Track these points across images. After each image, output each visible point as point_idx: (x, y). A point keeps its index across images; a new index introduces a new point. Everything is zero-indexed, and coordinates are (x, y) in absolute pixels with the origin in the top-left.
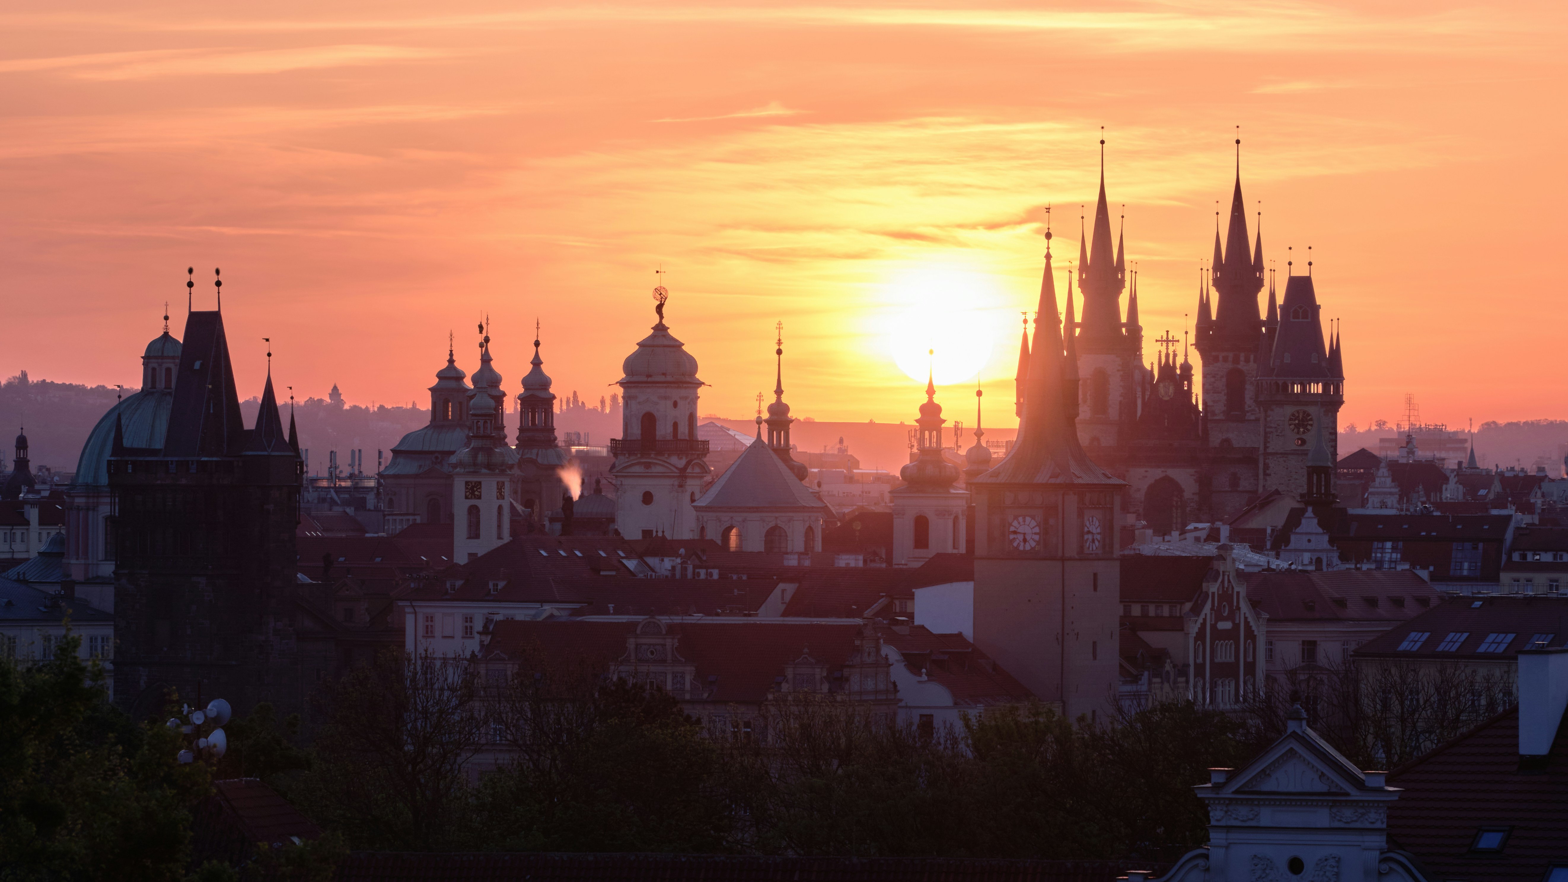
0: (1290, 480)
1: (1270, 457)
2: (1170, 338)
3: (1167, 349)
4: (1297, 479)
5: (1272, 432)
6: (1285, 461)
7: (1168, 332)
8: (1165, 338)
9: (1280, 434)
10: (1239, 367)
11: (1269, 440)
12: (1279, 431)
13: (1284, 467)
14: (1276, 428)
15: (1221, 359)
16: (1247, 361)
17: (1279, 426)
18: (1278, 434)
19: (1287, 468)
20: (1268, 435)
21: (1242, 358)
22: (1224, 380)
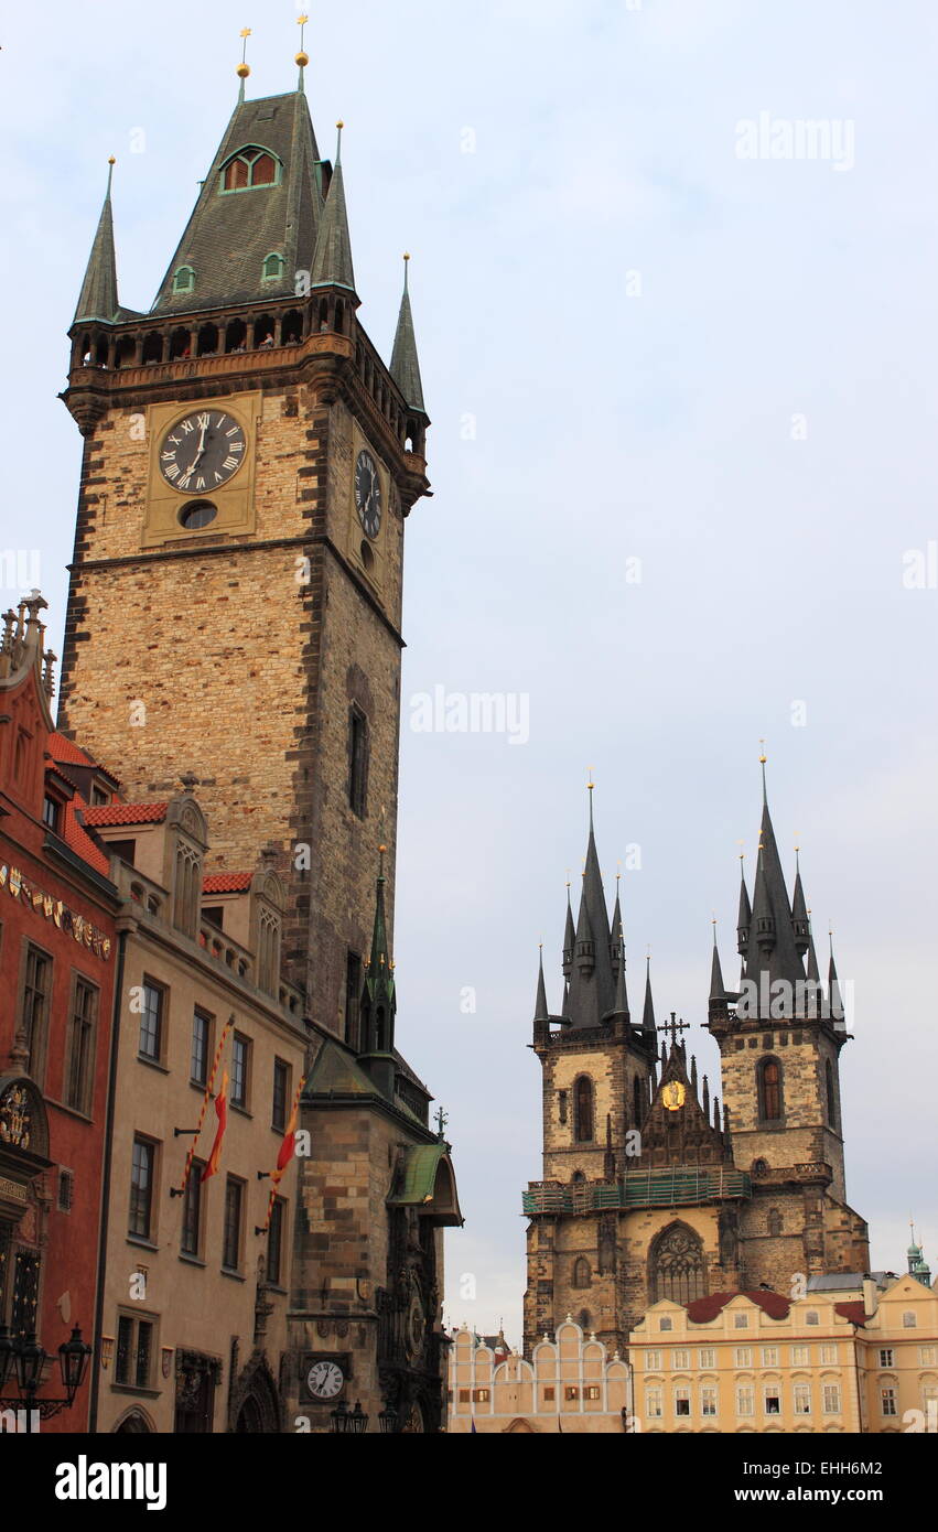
0: (155, 647)
1: (93, 578)
2: (677, 1023)
3: (674, 1038)
4: (179, 641)
5: (105, 496)
6: (141, 585)
7: (673, 1014)
8: (669, 1024)
9: (131, 500)
10: (773, 1052)
11: (91, 523)
12: (128, 489)
13: (137, 605)
14: (117, 480)
15: (746, 1043)
16: (784, 1042)
17: (130, 471)
18: (123, 499)
19: (147, 608)
20: (91, 508)
21: (777, 1040)
22: (753, 1073)
